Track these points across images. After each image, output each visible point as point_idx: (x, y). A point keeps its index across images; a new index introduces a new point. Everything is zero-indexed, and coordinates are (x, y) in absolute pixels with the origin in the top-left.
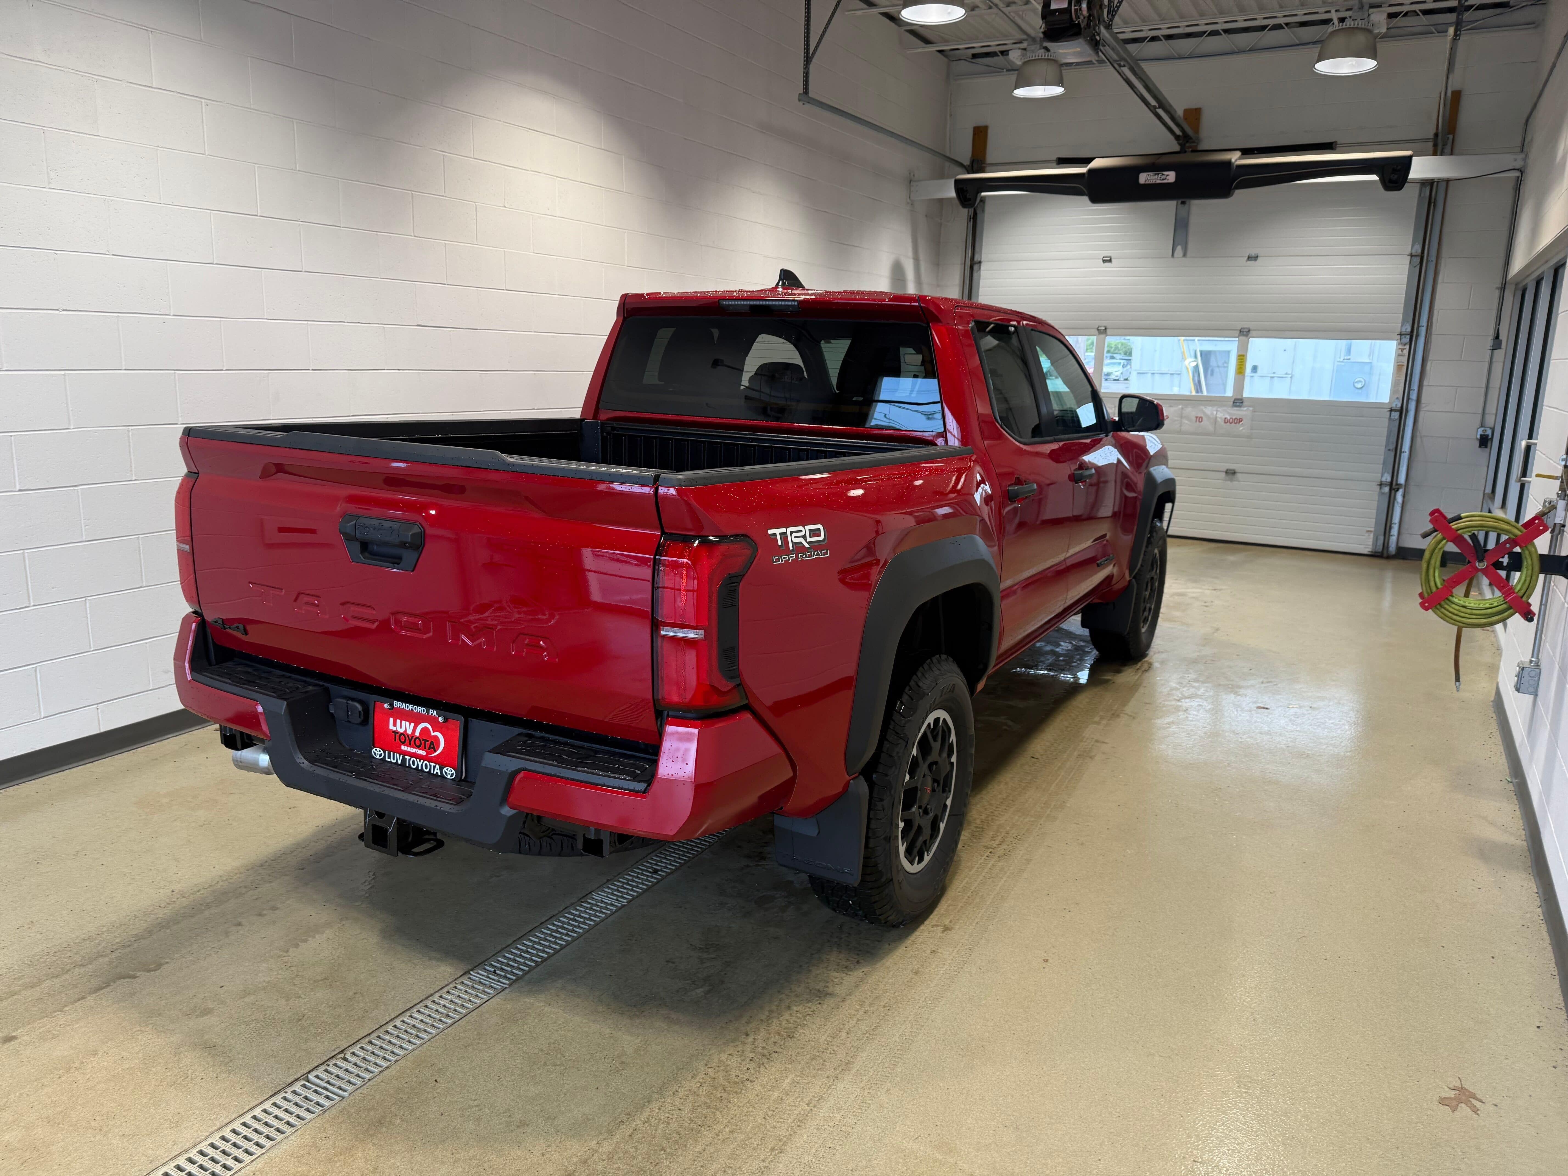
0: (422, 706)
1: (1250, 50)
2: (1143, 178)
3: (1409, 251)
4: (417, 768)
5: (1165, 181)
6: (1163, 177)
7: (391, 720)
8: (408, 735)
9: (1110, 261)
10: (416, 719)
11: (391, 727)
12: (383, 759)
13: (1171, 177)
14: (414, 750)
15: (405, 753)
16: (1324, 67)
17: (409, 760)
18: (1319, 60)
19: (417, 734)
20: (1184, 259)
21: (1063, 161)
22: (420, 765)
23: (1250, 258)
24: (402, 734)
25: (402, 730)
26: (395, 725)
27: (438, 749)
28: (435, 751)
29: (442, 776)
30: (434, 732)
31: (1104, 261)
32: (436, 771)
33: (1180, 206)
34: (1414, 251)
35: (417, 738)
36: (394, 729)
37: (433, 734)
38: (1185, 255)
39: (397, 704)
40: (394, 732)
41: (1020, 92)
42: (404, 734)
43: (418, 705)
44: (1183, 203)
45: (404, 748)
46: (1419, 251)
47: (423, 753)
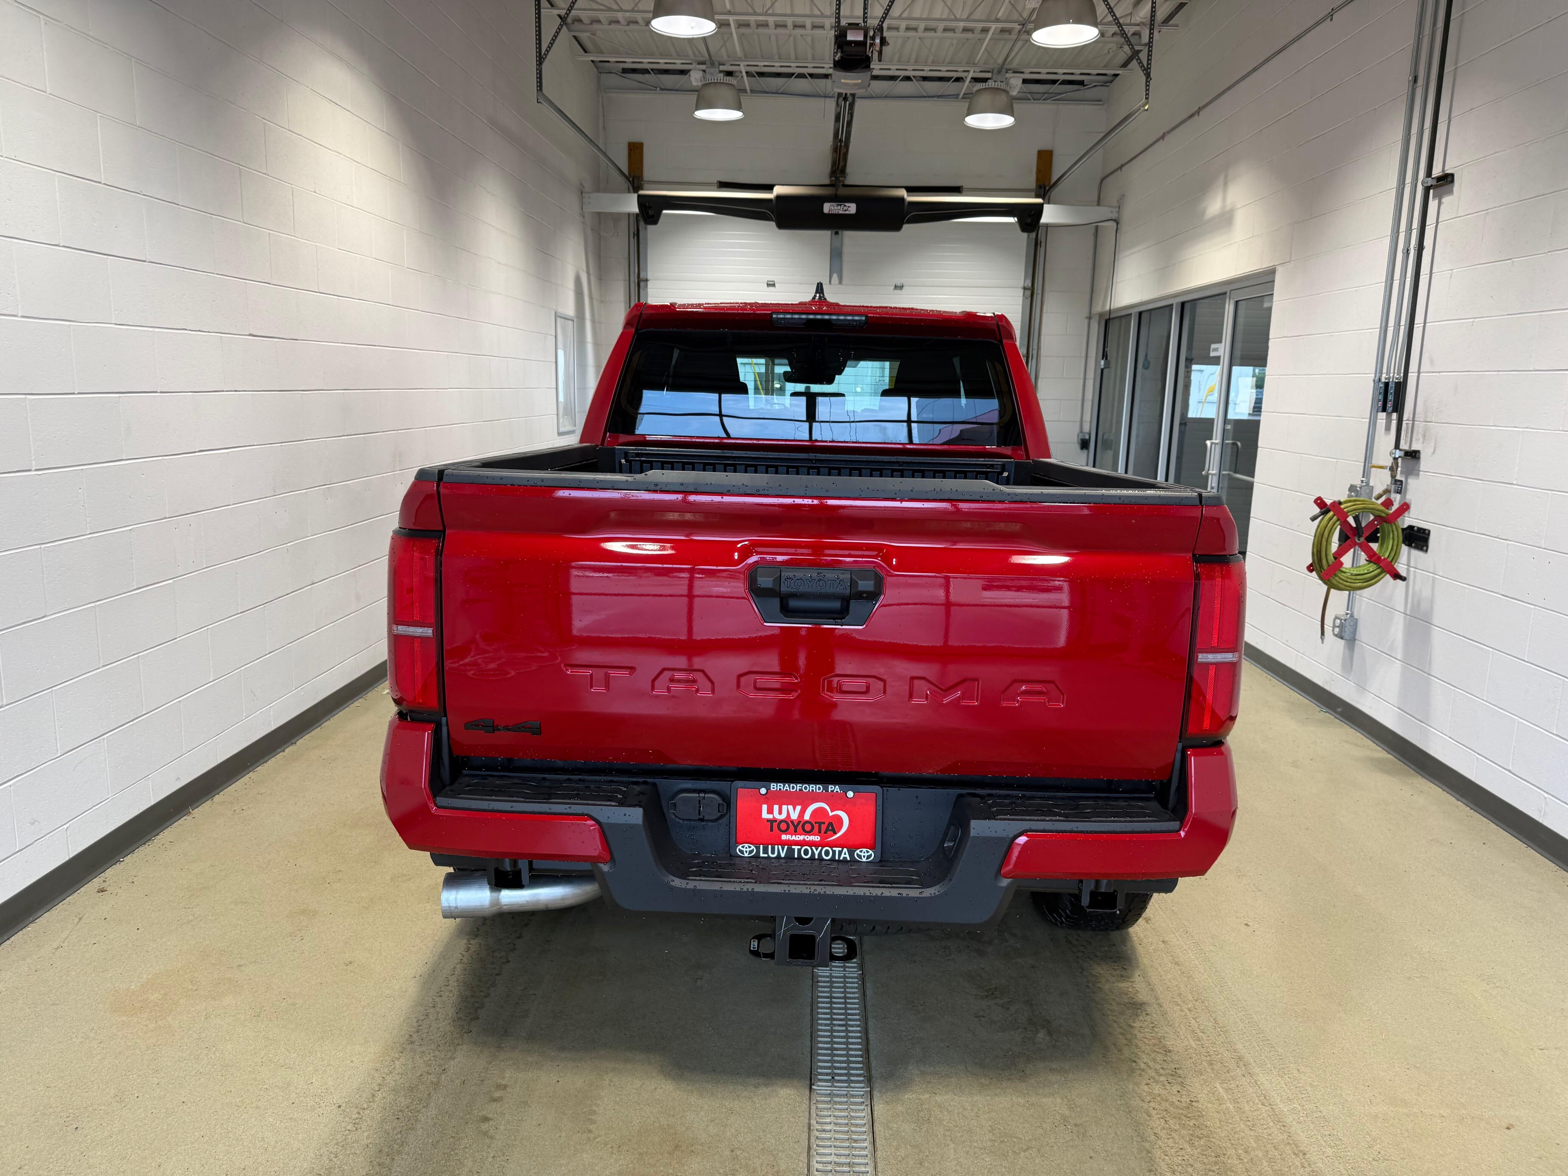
0: (816, 783)
1: (885, 97)
2: (827, 208)
3: (1022, 285)
4: (812, 858)
5: (847, 212)
6: (845, 208)
7: (765, 807)
8: (792, 822)
9: (774, 285)
10: (804, 800)
11: (765, 815)
12: (757, 856)
13: (852, 208)
14: (801, 838)
15: (790, 843)
16: (973, 121)
17: (799, 851)
18: (968, 114)
19: (807, 817)
20: (840, 286)
21: (724, 185)
22: (817, 853)
23: (896, 287)
24: (782, 821)
25: (783, 816)
26: (770, 811)
27: (838, 832)
28: (835, 833)
29: (853, 861)
30: (832, 811)
31: (768, 285)
32: (843, 855)
33: (834, 236)
34: (1026, 285)
35: (807, 822)
36: (770, 817)
37: (831, 814)
38: (840, 282)
39: (774, 787)
40: (768, 820)
41: (702, 114)
42: (787, 821)
43: (809, 783)
44: (837, 233)
45: (784, 837)
46: (1030, 285)
47: (817, 838)
